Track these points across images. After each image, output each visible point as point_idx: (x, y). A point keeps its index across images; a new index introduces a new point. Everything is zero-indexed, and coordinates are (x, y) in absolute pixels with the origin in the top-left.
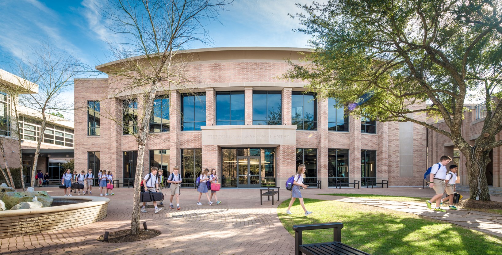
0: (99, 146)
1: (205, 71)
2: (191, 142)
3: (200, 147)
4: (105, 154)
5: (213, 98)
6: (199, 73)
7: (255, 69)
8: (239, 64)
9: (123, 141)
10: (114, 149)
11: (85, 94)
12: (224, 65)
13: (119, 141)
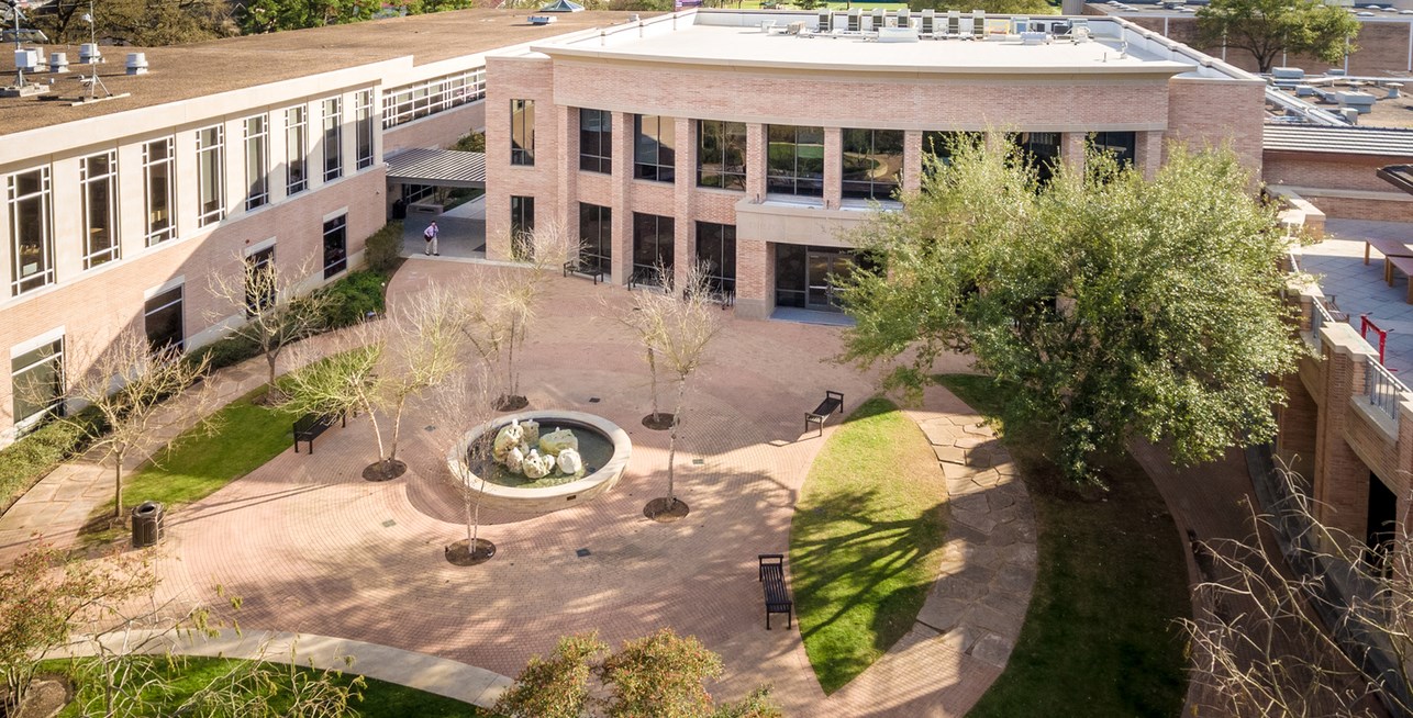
0: (532, 187)
1: (746, 91)
2: (717, 212)
3: (733, 223)
4: (544, 204)
5: (760, 140)
6: (735, 93)
7: (844, 96)
8: (814, 85)
9: (581, 183)
10: (563, 199)
11: (508, 86)
12: (783, 84)
13: (573, 183)
